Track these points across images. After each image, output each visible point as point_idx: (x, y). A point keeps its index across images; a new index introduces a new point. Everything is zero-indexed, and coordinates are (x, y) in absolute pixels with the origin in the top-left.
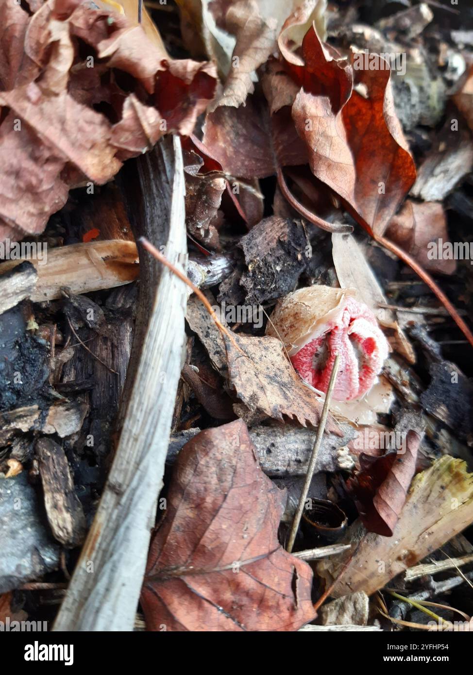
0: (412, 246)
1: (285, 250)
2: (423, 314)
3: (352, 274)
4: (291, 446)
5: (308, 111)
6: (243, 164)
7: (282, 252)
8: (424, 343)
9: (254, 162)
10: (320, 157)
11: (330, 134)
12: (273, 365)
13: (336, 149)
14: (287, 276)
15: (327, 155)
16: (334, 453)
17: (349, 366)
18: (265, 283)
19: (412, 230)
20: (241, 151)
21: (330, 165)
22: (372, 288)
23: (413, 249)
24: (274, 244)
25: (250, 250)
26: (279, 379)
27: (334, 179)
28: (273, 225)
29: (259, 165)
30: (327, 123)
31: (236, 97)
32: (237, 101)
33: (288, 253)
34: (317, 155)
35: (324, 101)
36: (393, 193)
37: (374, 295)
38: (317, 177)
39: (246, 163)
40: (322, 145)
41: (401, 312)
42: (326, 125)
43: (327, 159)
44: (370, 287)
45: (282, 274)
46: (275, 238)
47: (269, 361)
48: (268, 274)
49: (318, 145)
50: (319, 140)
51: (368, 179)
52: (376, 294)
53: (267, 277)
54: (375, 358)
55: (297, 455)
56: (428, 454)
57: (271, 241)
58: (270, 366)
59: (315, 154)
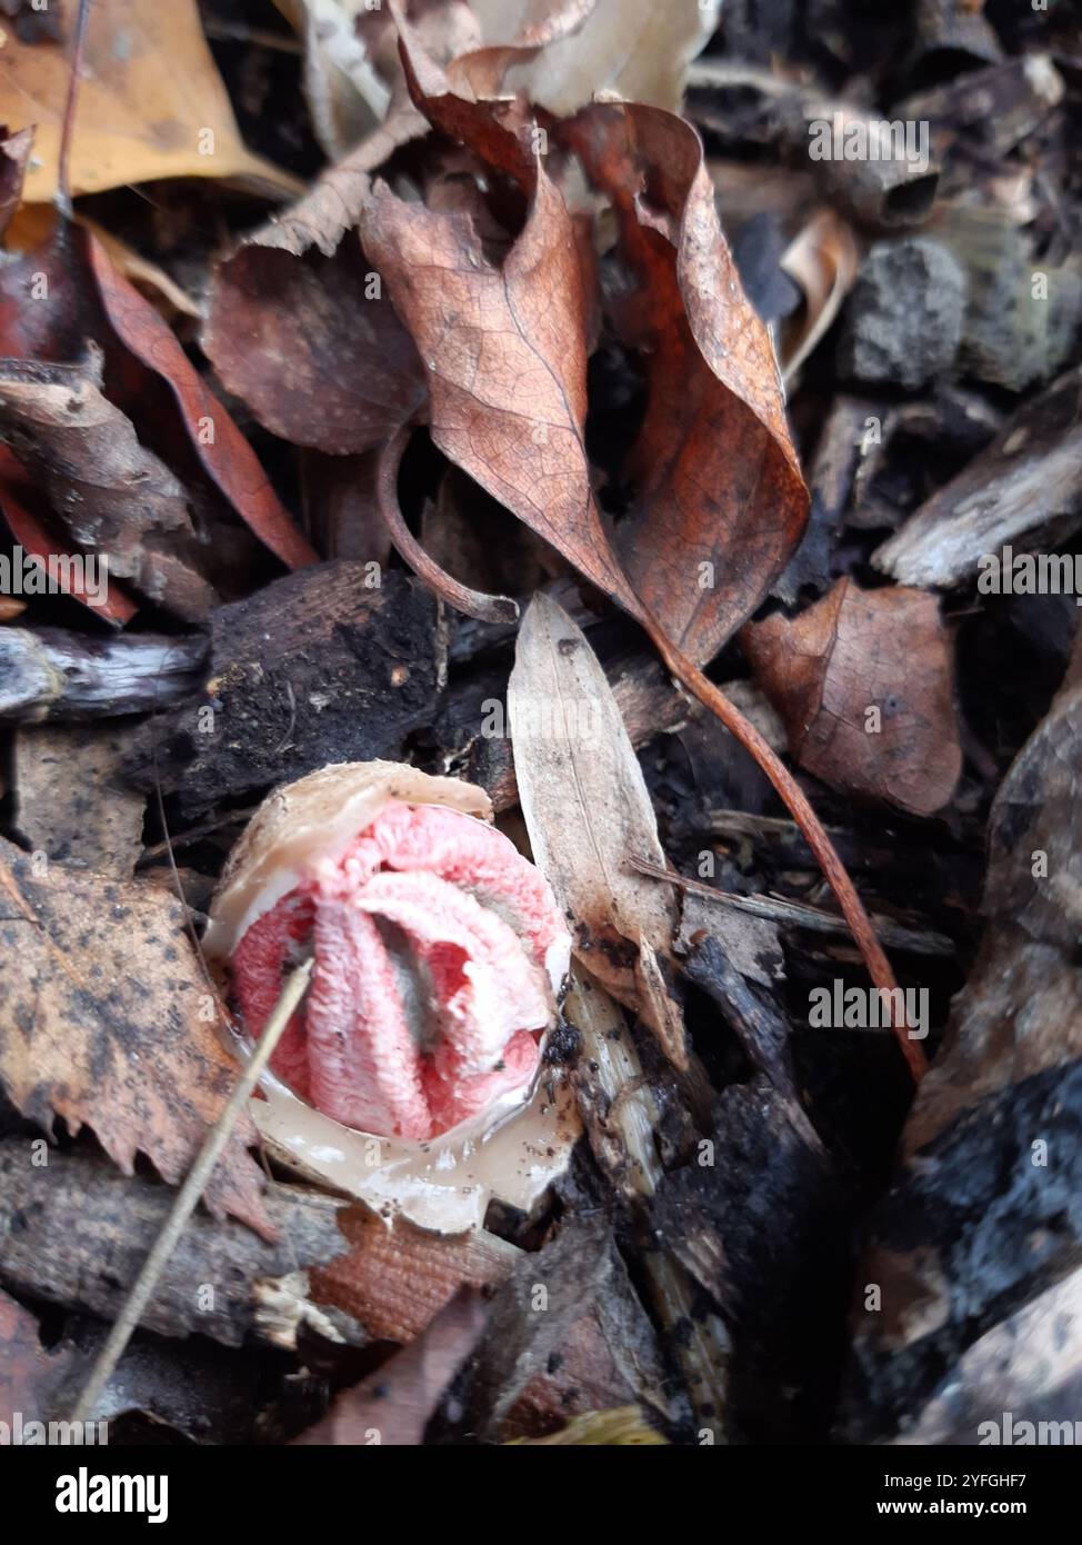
0: (814, 711)
1: (358, 656)
2: (777, 919)
3: (571, 756)
4: (95, 1229)
5: (407, 247)
6: (329, 414)
7: (346, 658)
8: (732, 1012)
9: (358, 412)
10: (449, 389)
11: (476, 322)
12: (118, 965)
13: (500, 369)
14: (351, 728)
15: (467, 385)
16: (237, 1290)
17: (366, 1022)
18: (254, 735)
19: (819, 663)
20: (341, 381)
21: (483, 419)
22: (630, 811)
23: (817, 719)
24: (324, 633)
25: (235, 641)
26: (118, 1011)
27: (493, 460)
28: (332, 581)
29: (366, 418)
30: (469, 291)
31: (298, 227)
32: (298, 237)
33: (364, 662)
34: (438, 383)
35: (456, 224)
36: (761, 541)
37: (630, 833)
38: (439, 446)
39: (339, 412)
40: (453, 353)
41: (698, 898)
42: (464, 295)
43: (466, 395)
44: (625, 808)
45: (334, 717)
46: (329, 617)
47: (109, 953)
48: (273, 711)
49: (440, 350)
50: (442, 337)
51: (699, 495)
52: (638, 830)
53: (270, 719)
54: (459, 1014)
55: (109, 1263)
56: (645, 1384)
57: (318, 623)
58: (107, 965)
59: (434, 380)
